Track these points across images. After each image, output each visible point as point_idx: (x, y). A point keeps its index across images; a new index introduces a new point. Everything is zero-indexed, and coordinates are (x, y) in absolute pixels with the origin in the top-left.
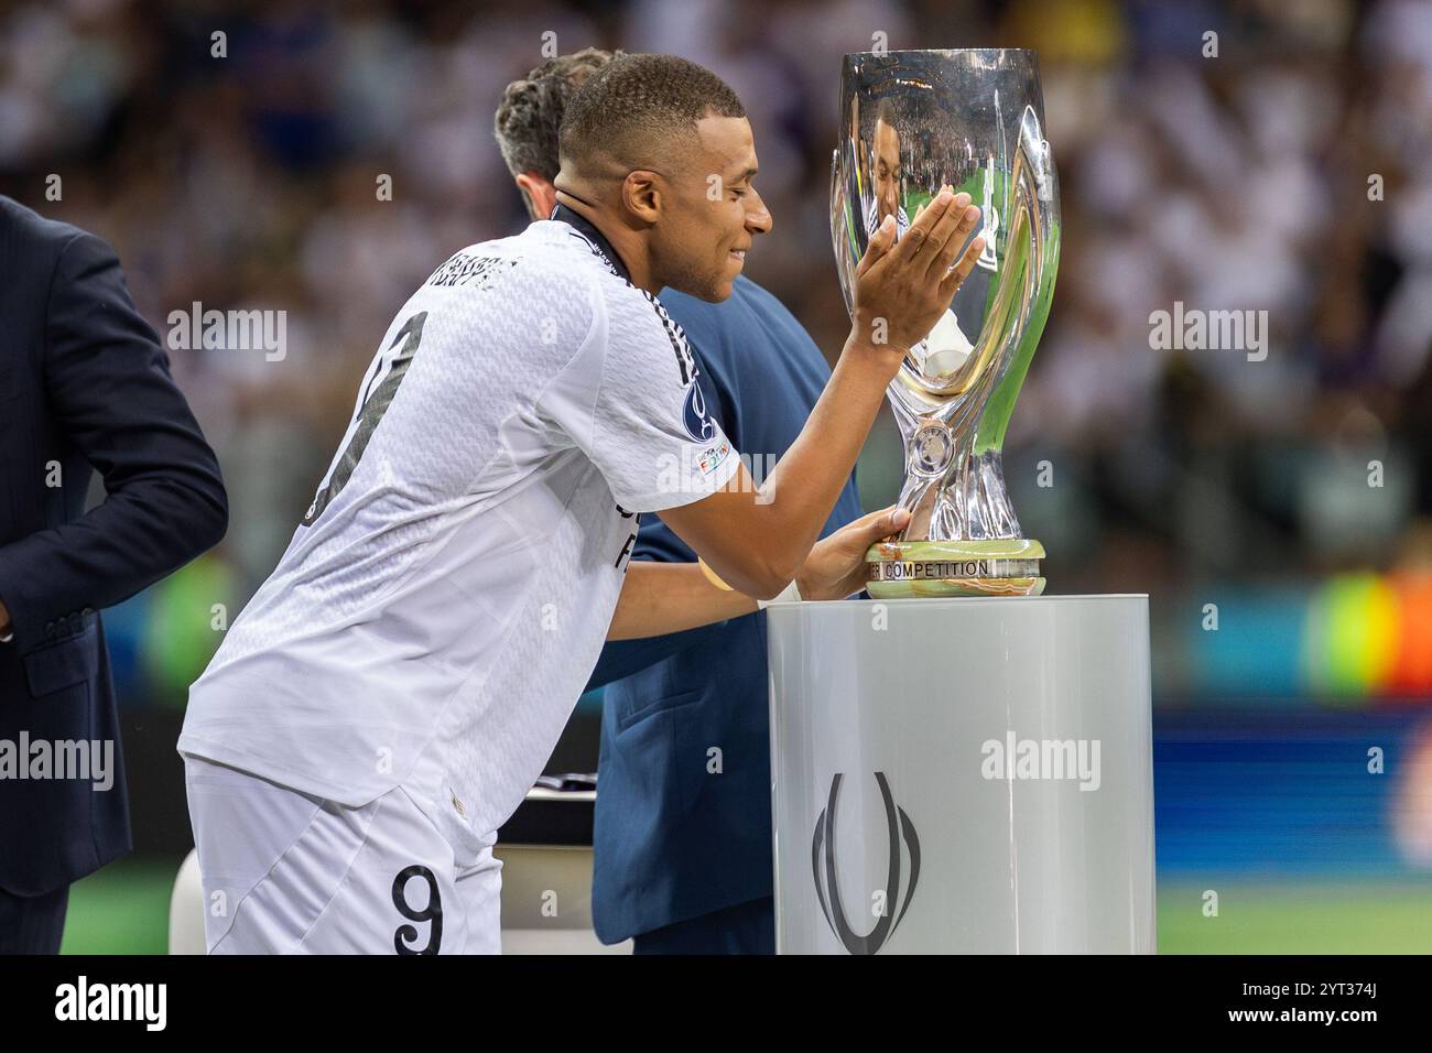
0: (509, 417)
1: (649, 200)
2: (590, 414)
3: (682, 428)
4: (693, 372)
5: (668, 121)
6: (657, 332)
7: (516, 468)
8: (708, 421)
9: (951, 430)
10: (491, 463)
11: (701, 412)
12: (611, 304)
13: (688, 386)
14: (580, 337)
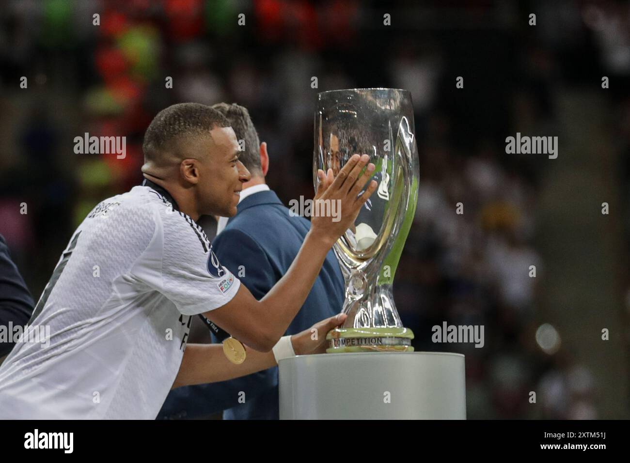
0: (117, 277)
1: (193, 173)
2: (160, 272)
3: (207, 274)
4: (209, 247)
5: (197, 134)
6: (188, 230)
7: (122, 302)
8: (220, 268)
9: (366, 275)
10: (109, 300)
11: (217, 264)
12: (164, 219)
13: (208, 253)
14: (150, 237)
